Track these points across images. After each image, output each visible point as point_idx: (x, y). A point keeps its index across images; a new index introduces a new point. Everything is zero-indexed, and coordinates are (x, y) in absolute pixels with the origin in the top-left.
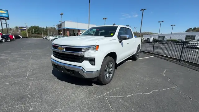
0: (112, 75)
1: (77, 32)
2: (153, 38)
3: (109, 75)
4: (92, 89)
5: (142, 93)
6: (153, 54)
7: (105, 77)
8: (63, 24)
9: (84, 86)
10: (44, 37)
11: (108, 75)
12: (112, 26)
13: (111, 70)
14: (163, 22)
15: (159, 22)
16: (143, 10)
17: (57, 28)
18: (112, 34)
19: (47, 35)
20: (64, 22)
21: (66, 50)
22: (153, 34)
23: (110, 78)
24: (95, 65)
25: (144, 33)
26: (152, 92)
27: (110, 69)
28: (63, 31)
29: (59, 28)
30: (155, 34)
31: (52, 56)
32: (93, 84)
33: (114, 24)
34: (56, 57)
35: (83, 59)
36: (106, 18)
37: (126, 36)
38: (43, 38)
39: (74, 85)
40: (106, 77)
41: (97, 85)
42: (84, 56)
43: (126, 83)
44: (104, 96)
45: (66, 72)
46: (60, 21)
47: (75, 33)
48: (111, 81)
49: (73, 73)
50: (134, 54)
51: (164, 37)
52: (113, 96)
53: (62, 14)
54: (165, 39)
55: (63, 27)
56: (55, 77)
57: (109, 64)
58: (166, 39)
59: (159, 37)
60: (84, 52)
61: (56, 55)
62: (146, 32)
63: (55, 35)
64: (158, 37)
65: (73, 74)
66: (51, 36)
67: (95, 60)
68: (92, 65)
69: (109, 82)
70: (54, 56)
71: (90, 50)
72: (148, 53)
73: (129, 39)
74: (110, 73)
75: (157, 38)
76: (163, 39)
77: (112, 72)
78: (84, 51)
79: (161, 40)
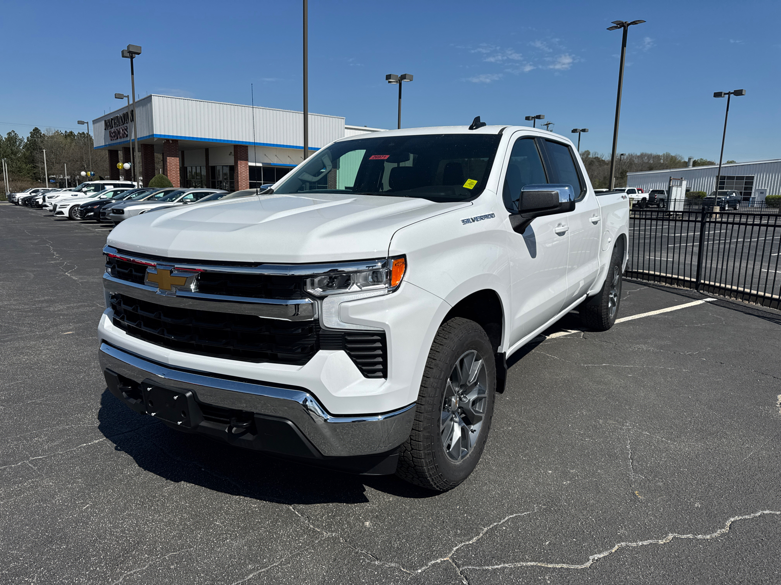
0: (477, 427)
1: (231, 162)
2: (687, 191)
3: (463, 430)
4: (367, 524)
5: (670, 536)
6: (698, 287)
7: (445, 445)
8: (138, 112)
9: (317, 509)
10: (20, 196)
11: (457, 433)
12: (464, 130)
13: (472, 397)
14: (738, 93)
15: (718, 95)
16: (624, 26)
17: (99, 137)
18: (470, 184)
19: (37, 179)
20: (149, 99)
21: (201, 288)
22: (686, 164)
23: (471, 450)
24: (385, 376)
25: (631, 157)
26: (728, 523)
27: (467, 390)
28: (138, 155)
29: (114, 135)
30: (695, 164)
31: (106, 325)
32: (369, 491)
33: (477, 119)
34: (131, 331)
35: (312, 341)
36: (403, 77)
37: (555, 191)
38: (11, 199)
39: (254, 504)
40: (449, 447)
41: (392, 498)
42: (317, 321)
43: (565, 475)
44: (446, 568)
45: (204, 424)
46: (119, 96)
47: (213, 168)
48: (478, 467)
49: (251, 430)
50: (591, 292)
51: (749, 181)
52: (501, 560)
53: (131, 54)
54: (754, 194)
55: (139, 132)
56: (124, 455)
57: (462, 362)
58: (762, 192)
59: (722, 181)
60: (322, 298)
61: (131, 317)
62: (642, 156)
63: (86, 178)
64: (714, 181)
65: (249, 437)
66: (62, 185)
67: (384, 348)
68: (368, 373)
69: (462, 474)
70: (116, 323)
71: (355, 288)
72: (671, 280)
73: (570, 207)
74: (468, 420)
75: (708, 186)
76: (746, 196)
77: (480, 408)
78: (318, 291)
79: (733, 203)
